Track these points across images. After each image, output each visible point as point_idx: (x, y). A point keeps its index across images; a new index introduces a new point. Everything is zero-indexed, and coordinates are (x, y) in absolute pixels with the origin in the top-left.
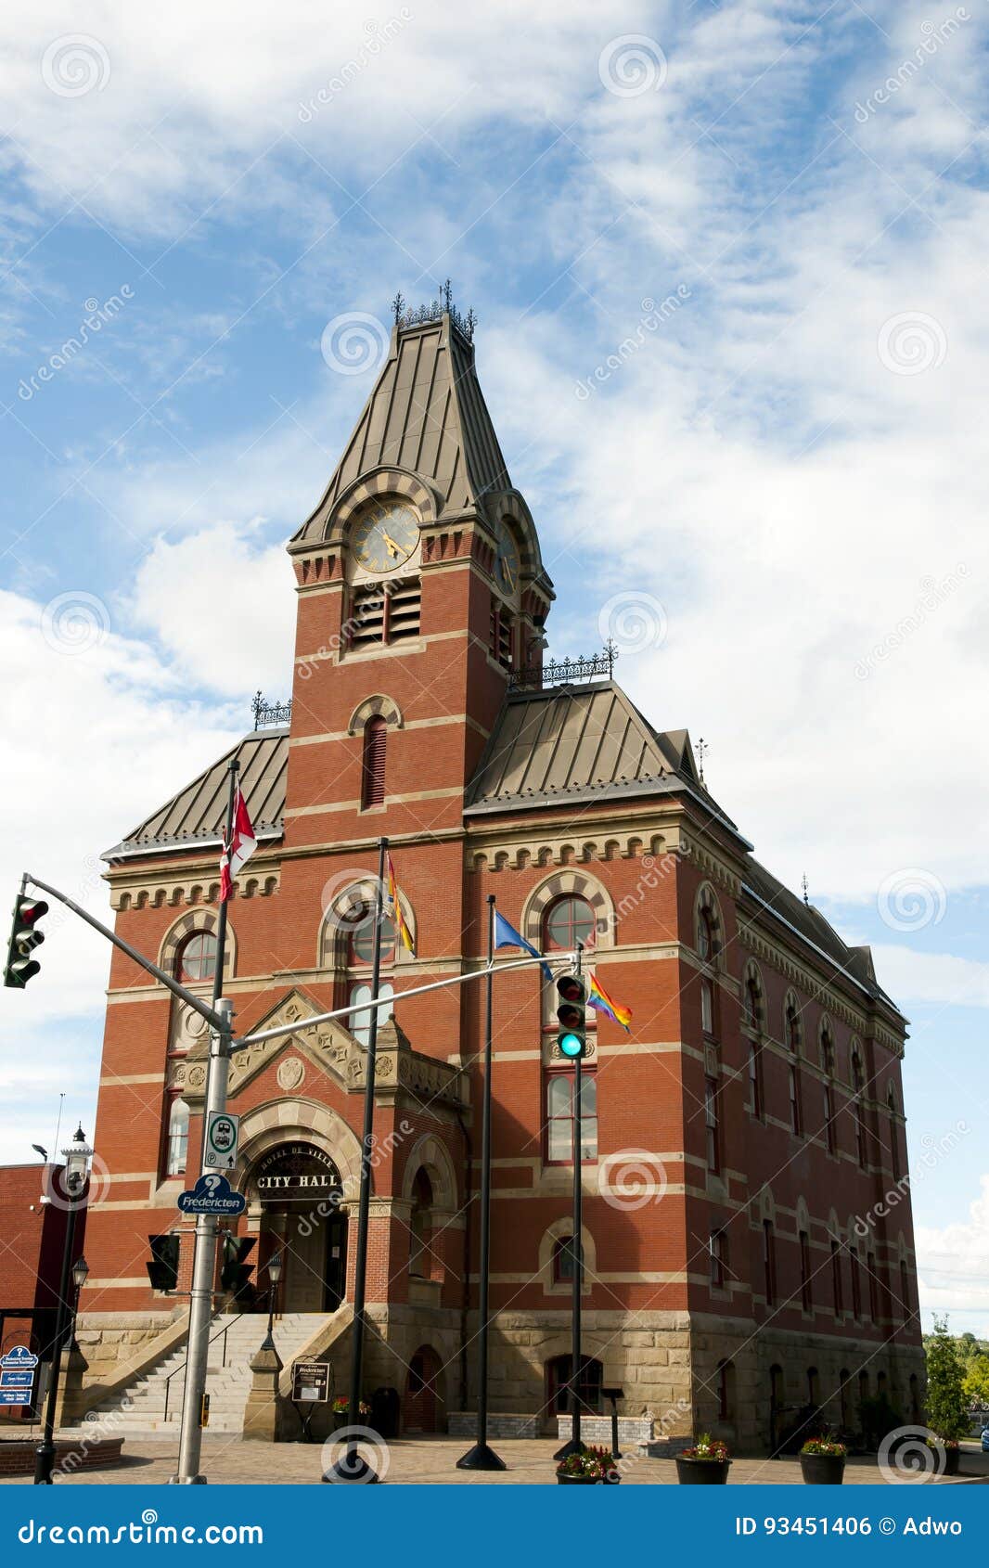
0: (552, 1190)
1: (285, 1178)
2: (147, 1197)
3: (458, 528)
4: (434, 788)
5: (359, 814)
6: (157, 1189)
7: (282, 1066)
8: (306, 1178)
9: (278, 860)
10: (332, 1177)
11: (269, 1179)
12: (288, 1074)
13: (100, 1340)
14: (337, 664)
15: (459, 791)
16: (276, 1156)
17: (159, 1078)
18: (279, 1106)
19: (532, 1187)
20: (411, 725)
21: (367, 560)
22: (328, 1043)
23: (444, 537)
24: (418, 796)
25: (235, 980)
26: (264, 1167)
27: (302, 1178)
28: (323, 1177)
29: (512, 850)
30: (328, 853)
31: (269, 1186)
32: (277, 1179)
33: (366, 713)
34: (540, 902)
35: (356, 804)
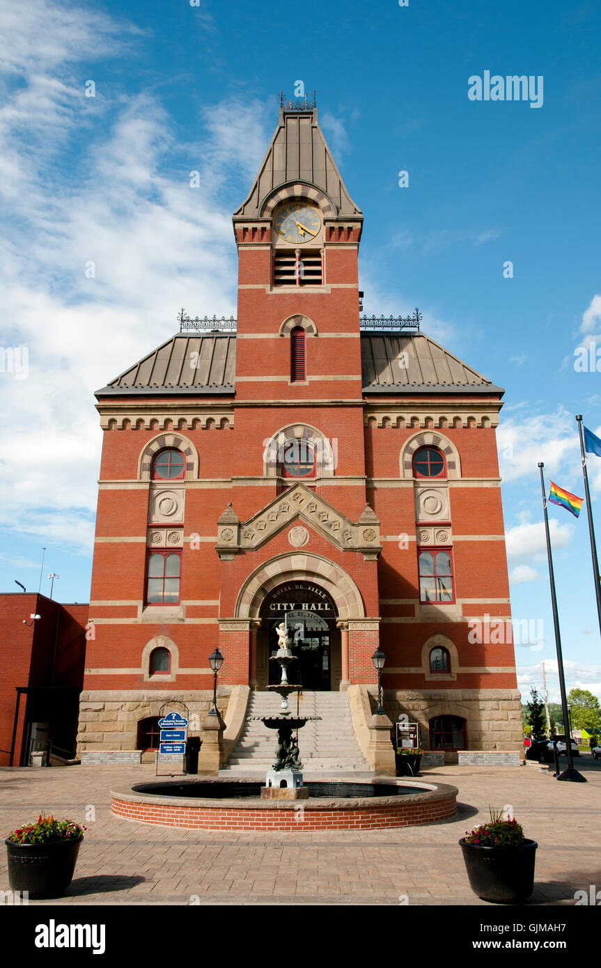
0: (428, 618)
1: (291, 605)
2: (135, 616)
3: (351, 225)
4: (341, 374)
5: (289, 384)
6: (143, 611)
7: (292, 531)
8: (307, 605)
9: (232, 408)
10: (326, 605)
11: (279, 605)
12: (297, 537)
13: (104, 708)
14: (268, 292)
15: (358, 378)
16: (284, 590)
17: (143, 539)
18: (292, 557)
19: (414, 616)
20: (323, 335)
21: (284, 235)
22: (325, 518)
23: (341, 229)
24: (331, 378)
25: (199, 480)
26: (275, 596)
27: (303, 605)
28: (320, 605)
29: (393, 417)
30: (270, 406)
31: (279, 609)
32: (285, 605)
33: (291, 324)
34: (411, 449)
35: (288, 378)
